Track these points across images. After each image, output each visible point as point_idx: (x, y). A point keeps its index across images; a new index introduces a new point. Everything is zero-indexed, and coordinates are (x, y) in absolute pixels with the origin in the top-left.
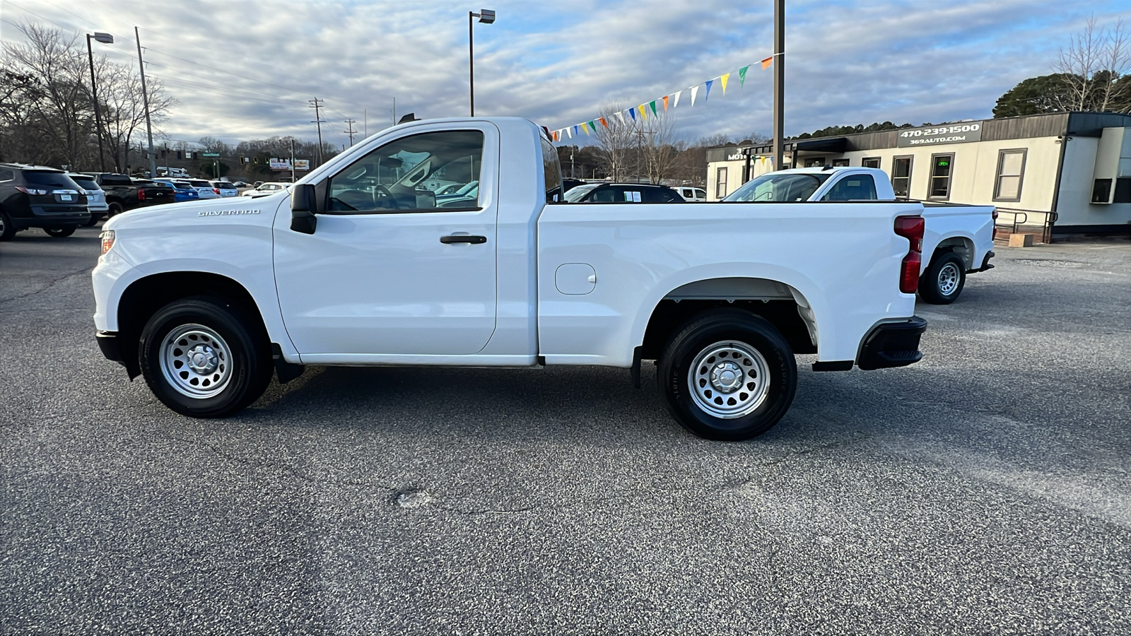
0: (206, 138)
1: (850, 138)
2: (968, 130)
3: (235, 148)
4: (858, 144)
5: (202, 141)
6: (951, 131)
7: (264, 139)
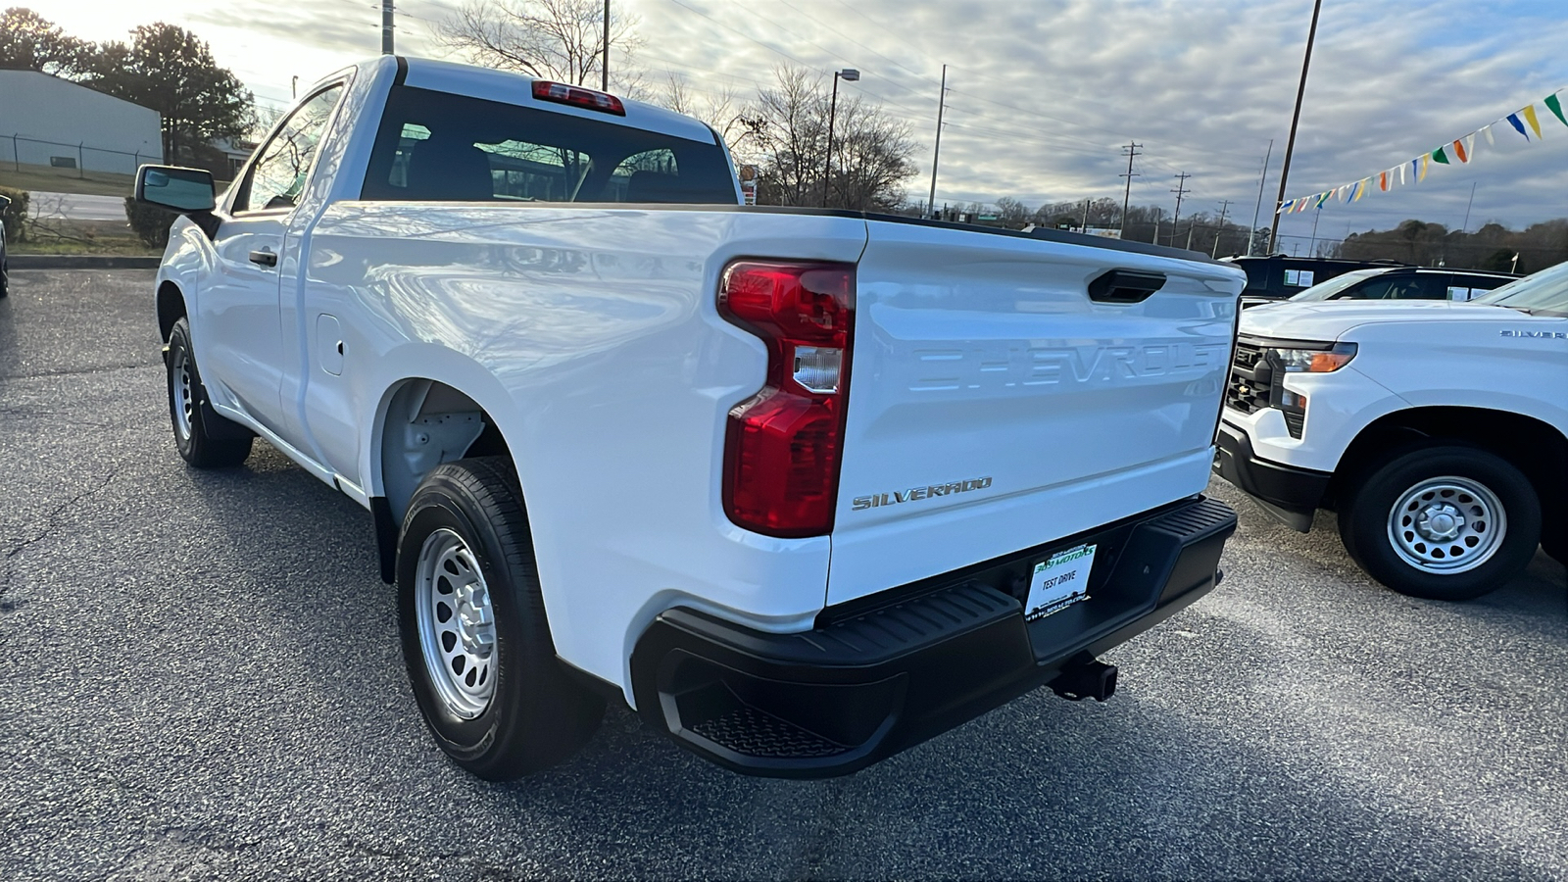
0: (1005, 199)
3: (1036, 211)
5: (999, 203)
7: (1074, 201)
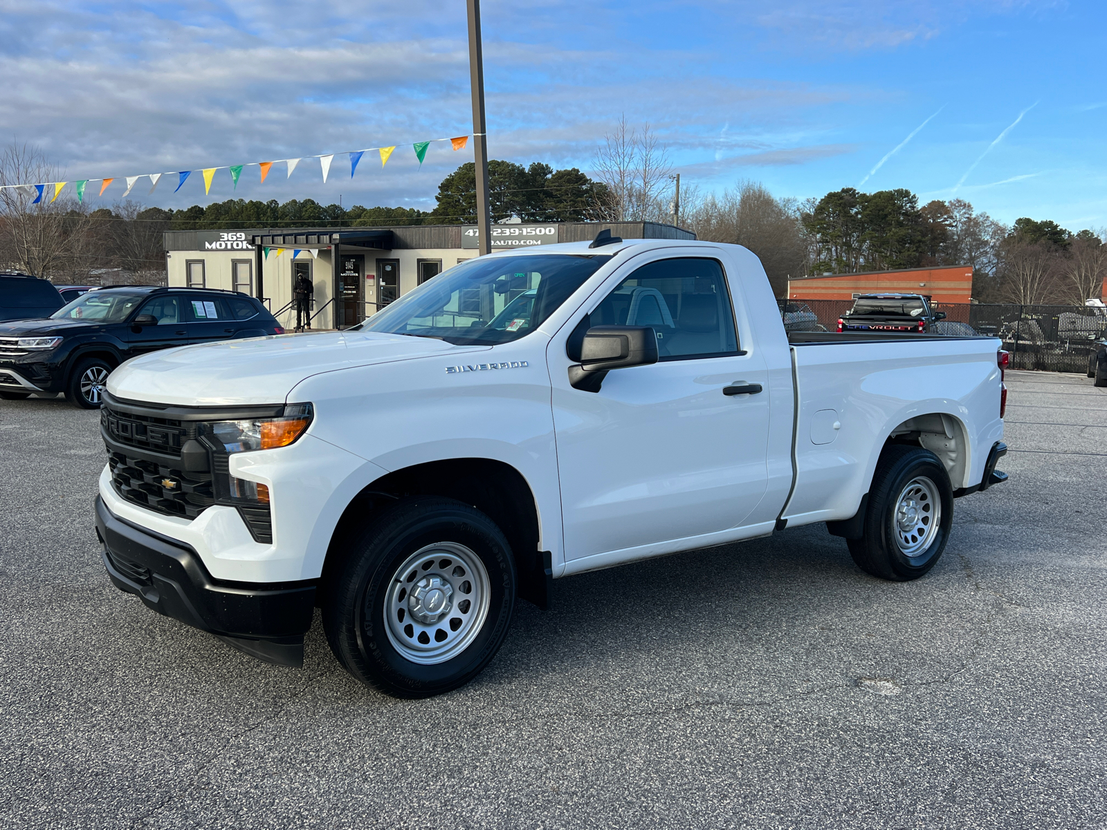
1: (399, 231)
2: (543, 233)
4: (408, 241)
6: (525, 233)
